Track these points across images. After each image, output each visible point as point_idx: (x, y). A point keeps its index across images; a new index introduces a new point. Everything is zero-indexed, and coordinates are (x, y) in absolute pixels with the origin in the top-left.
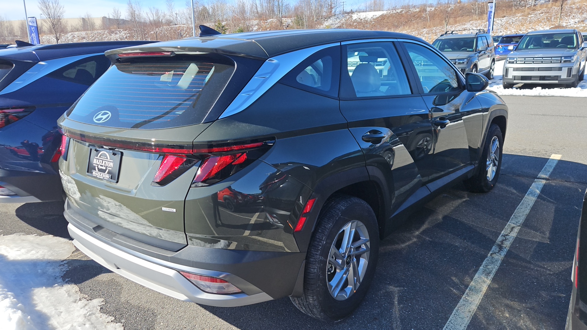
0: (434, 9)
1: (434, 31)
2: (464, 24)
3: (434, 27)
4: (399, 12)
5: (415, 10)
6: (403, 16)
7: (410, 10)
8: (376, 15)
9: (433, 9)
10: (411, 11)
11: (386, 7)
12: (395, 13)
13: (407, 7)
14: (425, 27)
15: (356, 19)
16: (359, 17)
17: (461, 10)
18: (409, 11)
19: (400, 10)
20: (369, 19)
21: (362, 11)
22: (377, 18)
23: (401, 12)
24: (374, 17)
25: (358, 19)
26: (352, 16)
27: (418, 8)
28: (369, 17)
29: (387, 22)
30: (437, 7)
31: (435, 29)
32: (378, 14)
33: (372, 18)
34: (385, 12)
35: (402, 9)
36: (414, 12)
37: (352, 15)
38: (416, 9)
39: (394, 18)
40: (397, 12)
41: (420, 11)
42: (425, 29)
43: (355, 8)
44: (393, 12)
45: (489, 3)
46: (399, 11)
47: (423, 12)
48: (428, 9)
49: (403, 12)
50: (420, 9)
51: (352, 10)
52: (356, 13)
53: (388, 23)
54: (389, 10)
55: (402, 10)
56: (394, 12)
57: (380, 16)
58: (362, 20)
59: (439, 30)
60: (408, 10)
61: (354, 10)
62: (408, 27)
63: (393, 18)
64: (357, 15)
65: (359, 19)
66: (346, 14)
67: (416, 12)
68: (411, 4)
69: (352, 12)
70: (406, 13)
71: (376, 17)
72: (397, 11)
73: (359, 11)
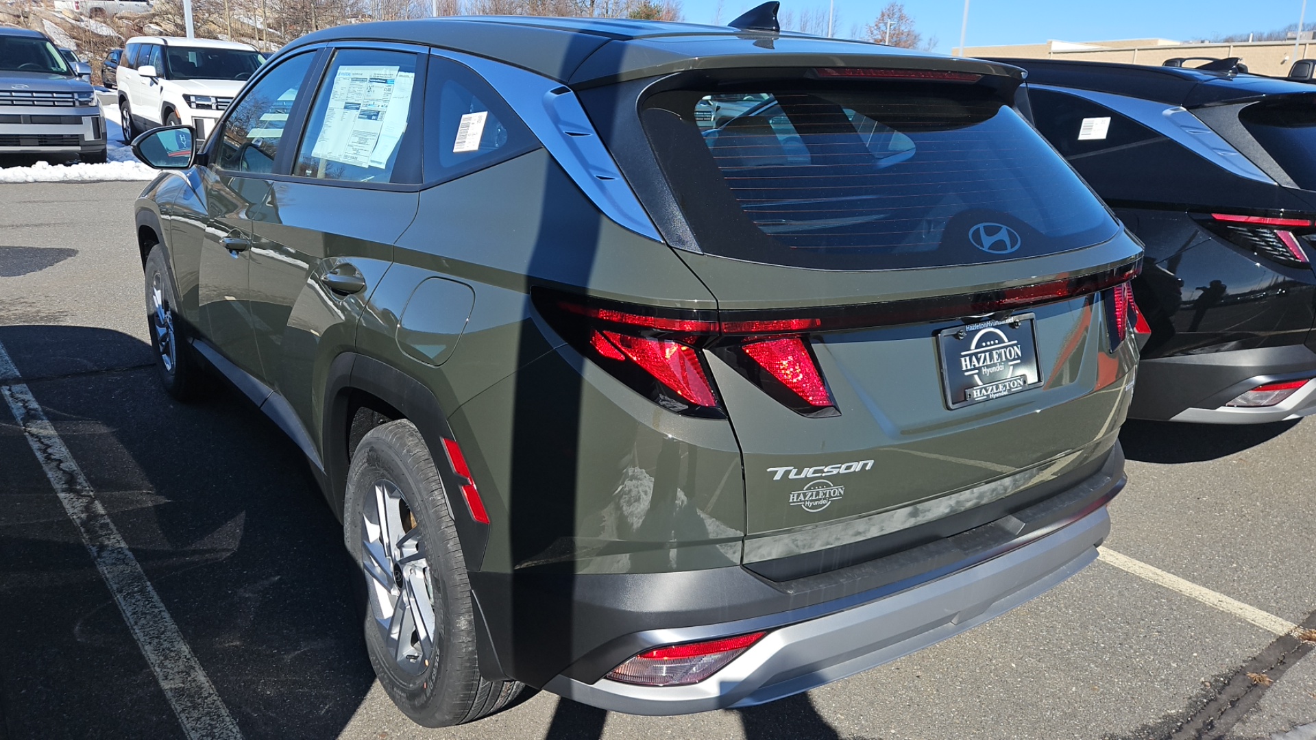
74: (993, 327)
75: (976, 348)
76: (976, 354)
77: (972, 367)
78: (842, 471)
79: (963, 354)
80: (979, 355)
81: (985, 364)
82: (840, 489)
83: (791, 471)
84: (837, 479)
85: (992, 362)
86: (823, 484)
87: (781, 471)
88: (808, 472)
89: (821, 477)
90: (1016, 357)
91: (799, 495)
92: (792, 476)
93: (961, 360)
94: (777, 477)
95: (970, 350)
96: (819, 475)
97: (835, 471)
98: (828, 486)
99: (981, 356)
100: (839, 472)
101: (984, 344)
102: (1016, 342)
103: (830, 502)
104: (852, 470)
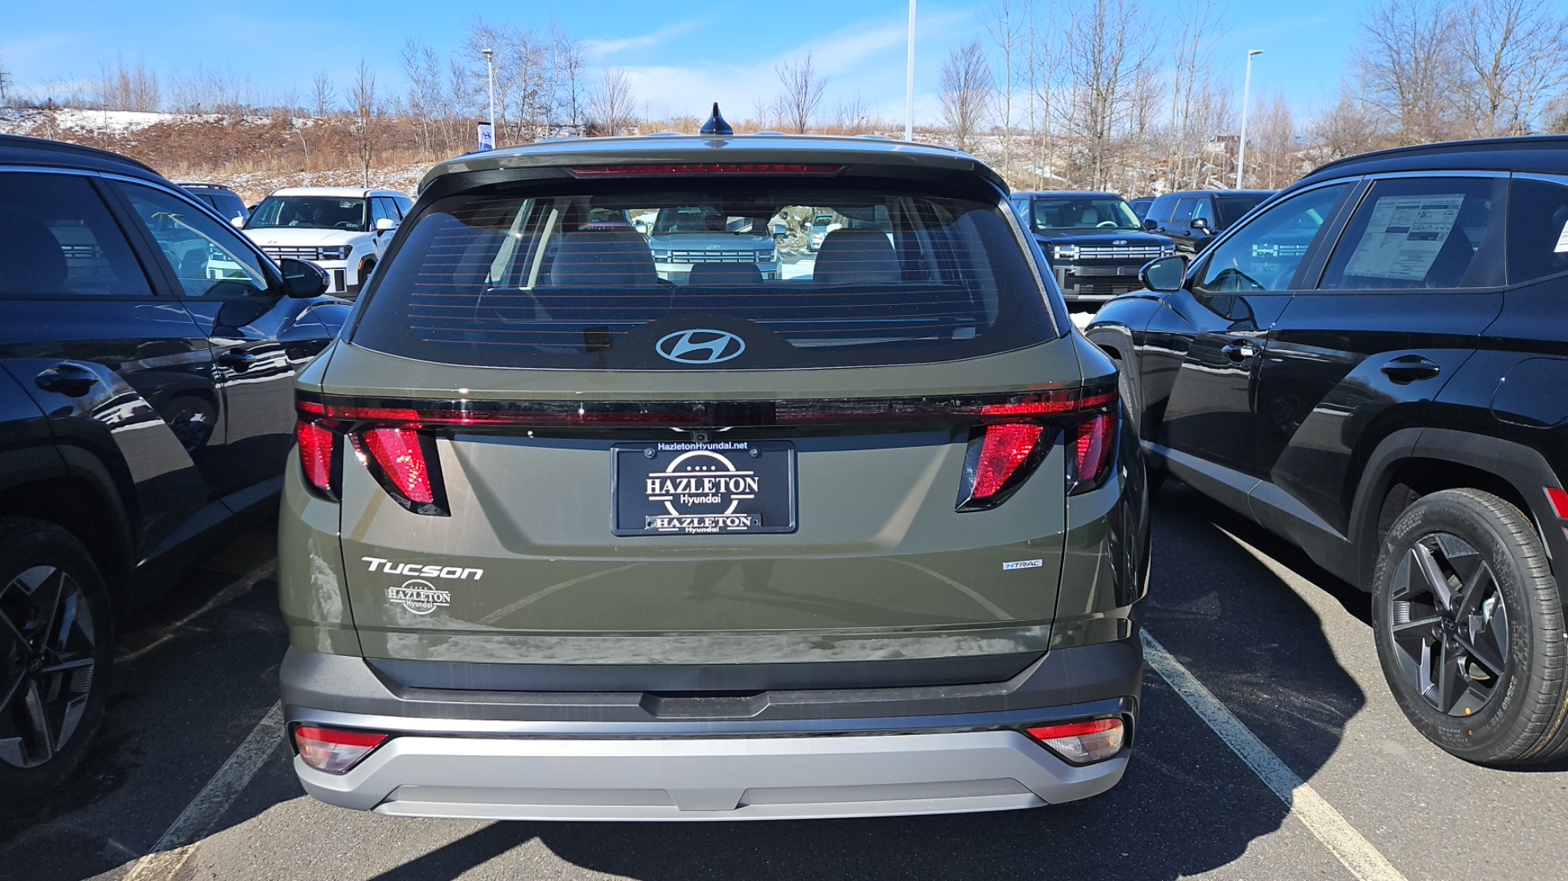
0: (313, 123)
1: (331, 180)
2: (407, 170)
3: (329, 170)
4: (212, 121)
5: (259, 122)
6: (226, 134)
7: (245, 118)
8: (138, 124)
9: (310, 123)
10: (247, 122)
11: (165, 104)
12: (199, 124)
13: (237, 112)
14: (302, 167)
15: (71, 128)
16: (79, 123)
17: (384, 133)
18: (243, 123)
19: (215, 115)
20: (117, 132)
21: (88, 106)
22: (144, 131)
23: (216, 122)
24: (133, 127)
25: (77, 128)
26: (55, 119)
27: (267, 116)
28: (115, 126)
29: (181, 147)
30: (322, 120)
31: (333, 175)
32: (147, 119)
33: (126, 129)
34: (167, 118)
35: (218, 113)
36: (257, 125)
37: (56, 116)
38: (261, 119)
39: (201, 137)
40: (207, 122)
41: (274, 126)
42: (303, 173)
43: (60, 94)
44: (194, 119)
45: (480, 123)
46: (212, 118)
47: (285, 129)
48: (298, 122)
49: (225, 123)
50: (273, 119)
51: (50, 99)
52: (66, 110)
53: (185, 148)
54: (179, 111)
55: (220, 116)
56: (196, 118)
57: (153, 126)
58: (91, 131)
59: (345, 178)
60: (238, 119)
61: (59, 101)
62: (251, 164)
63: (197, 136)
64: (72, 115)
65: (83, 128)
66: (31, 111)
67: (265, 125)
68: (243, 103)
69: (51, 106)
70: (234, 125)
71: (139, 128)
72: (205, 117)
73: (80, 107)
74: (712, 450)
75: (674, 471)
76: (673, 479)
77: (664, 492)
78: (443, 575)
79: (651, 475)
80: (678, 480)
81: (687, 491)
82: (445, 595)
83: (385, 564)
84: (438, 582)
85: (700, 491)
86: (424, 586)
87: (375, 563)
88: (404, 569)
89: (418, 577)
90: (747, 490)
91: (398, 592)
92: (387, 569)
93: (646, 482)
94: (373, 568)
95: (665, 472)
96: (416, 574)
97: (436, 574)
98: (430, 589)
99: (680, 482)
100: (439, 575)
101: (689, 468)
102: (752, 473)
103: (435, 607)
104: (456, 576)
